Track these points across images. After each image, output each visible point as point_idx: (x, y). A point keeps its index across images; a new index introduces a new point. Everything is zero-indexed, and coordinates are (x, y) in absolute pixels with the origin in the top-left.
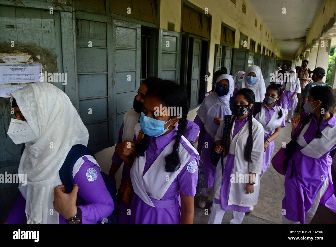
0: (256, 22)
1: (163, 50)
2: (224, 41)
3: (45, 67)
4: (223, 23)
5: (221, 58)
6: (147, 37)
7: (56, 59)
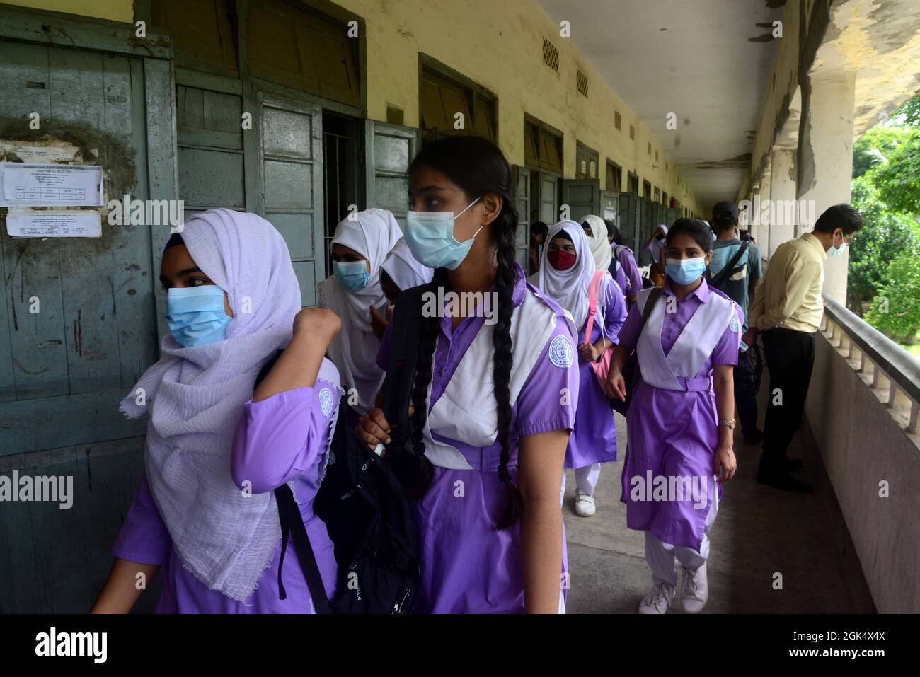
0: (618, 118)
1: (377, 170)
2: (535, 158)
3: (108, 173)
4: (527, 116)
5: (528, 199)
6: (337, 140)
7: (134, 158)
